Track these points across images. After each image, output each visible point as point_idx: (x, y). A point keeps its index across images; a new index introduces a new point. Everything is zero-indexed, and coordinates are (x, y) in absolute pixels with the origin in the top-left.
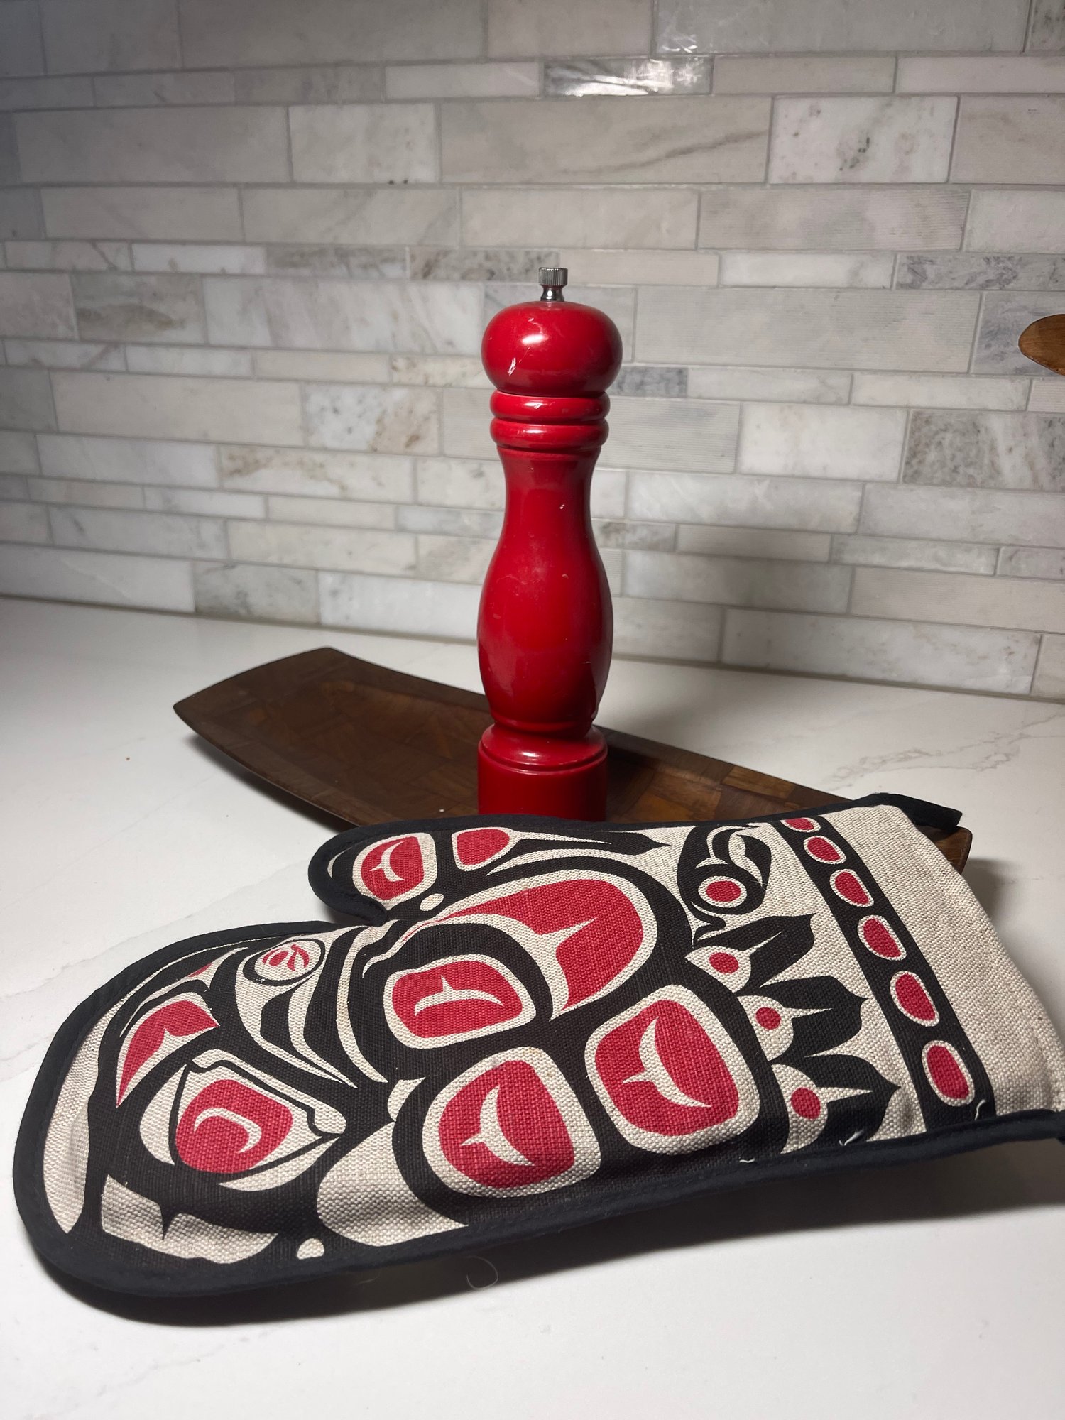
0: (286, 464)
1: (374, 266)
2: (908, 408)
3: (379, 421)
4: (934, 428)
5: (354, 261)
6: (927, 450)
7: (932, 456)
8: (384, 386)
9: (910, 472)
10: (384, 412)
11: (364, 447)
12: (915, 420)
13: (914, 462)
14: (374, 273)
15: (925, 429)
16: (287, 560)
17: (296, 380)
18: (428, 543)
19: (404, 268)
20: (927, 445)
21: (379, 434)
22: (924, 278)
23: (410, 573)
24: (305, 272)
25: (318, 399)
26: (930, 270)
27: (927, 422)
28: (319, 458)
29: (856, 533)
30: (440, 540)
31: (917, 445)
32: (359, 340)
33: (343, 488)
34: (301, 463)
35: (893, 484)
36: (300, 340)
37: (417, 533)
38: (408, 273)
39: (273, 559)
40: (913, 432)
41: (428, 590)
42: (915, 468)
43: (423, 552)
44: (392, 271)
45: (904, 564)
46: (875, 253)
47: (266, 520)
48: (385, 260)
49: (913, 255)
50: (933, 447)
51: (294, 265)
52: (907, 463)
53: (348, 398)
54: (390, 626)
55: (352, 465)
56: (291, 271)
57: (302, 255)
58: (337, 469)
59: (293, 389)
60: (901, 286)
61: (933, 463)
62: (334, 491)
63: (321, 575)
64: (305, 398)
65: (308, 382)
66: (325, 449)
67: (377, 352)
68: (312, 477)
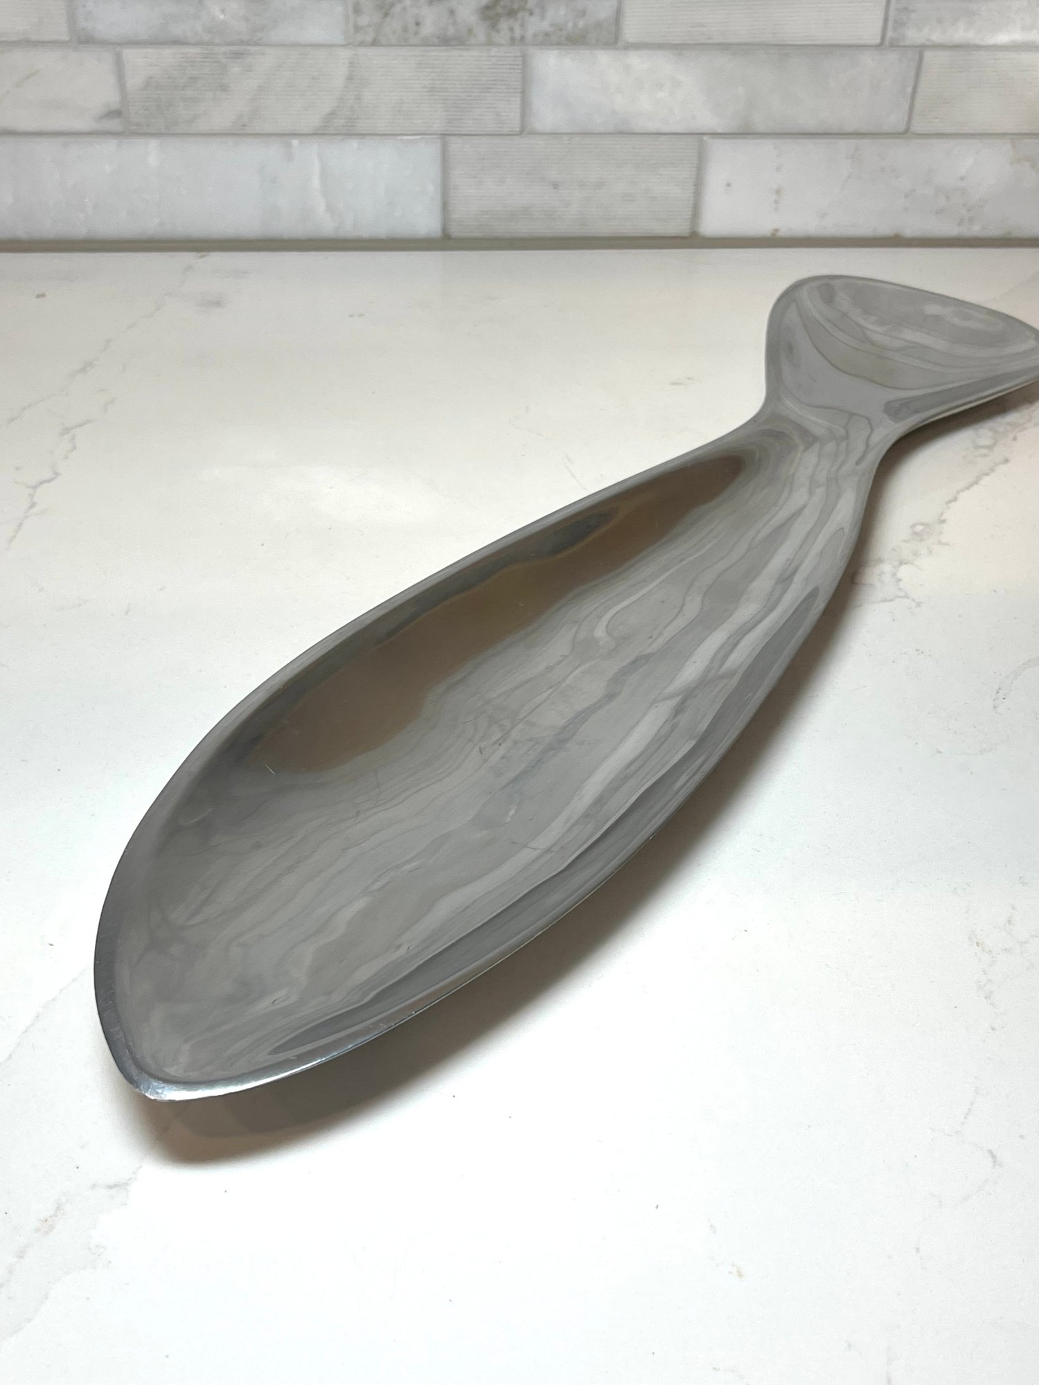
18: (140, 63)
23: (114, 124)
30: (169, 55)
37: (117, 45)
41: (152, 153)
43: (134, 81)
45: (1003, 39)
54: (80, 230)
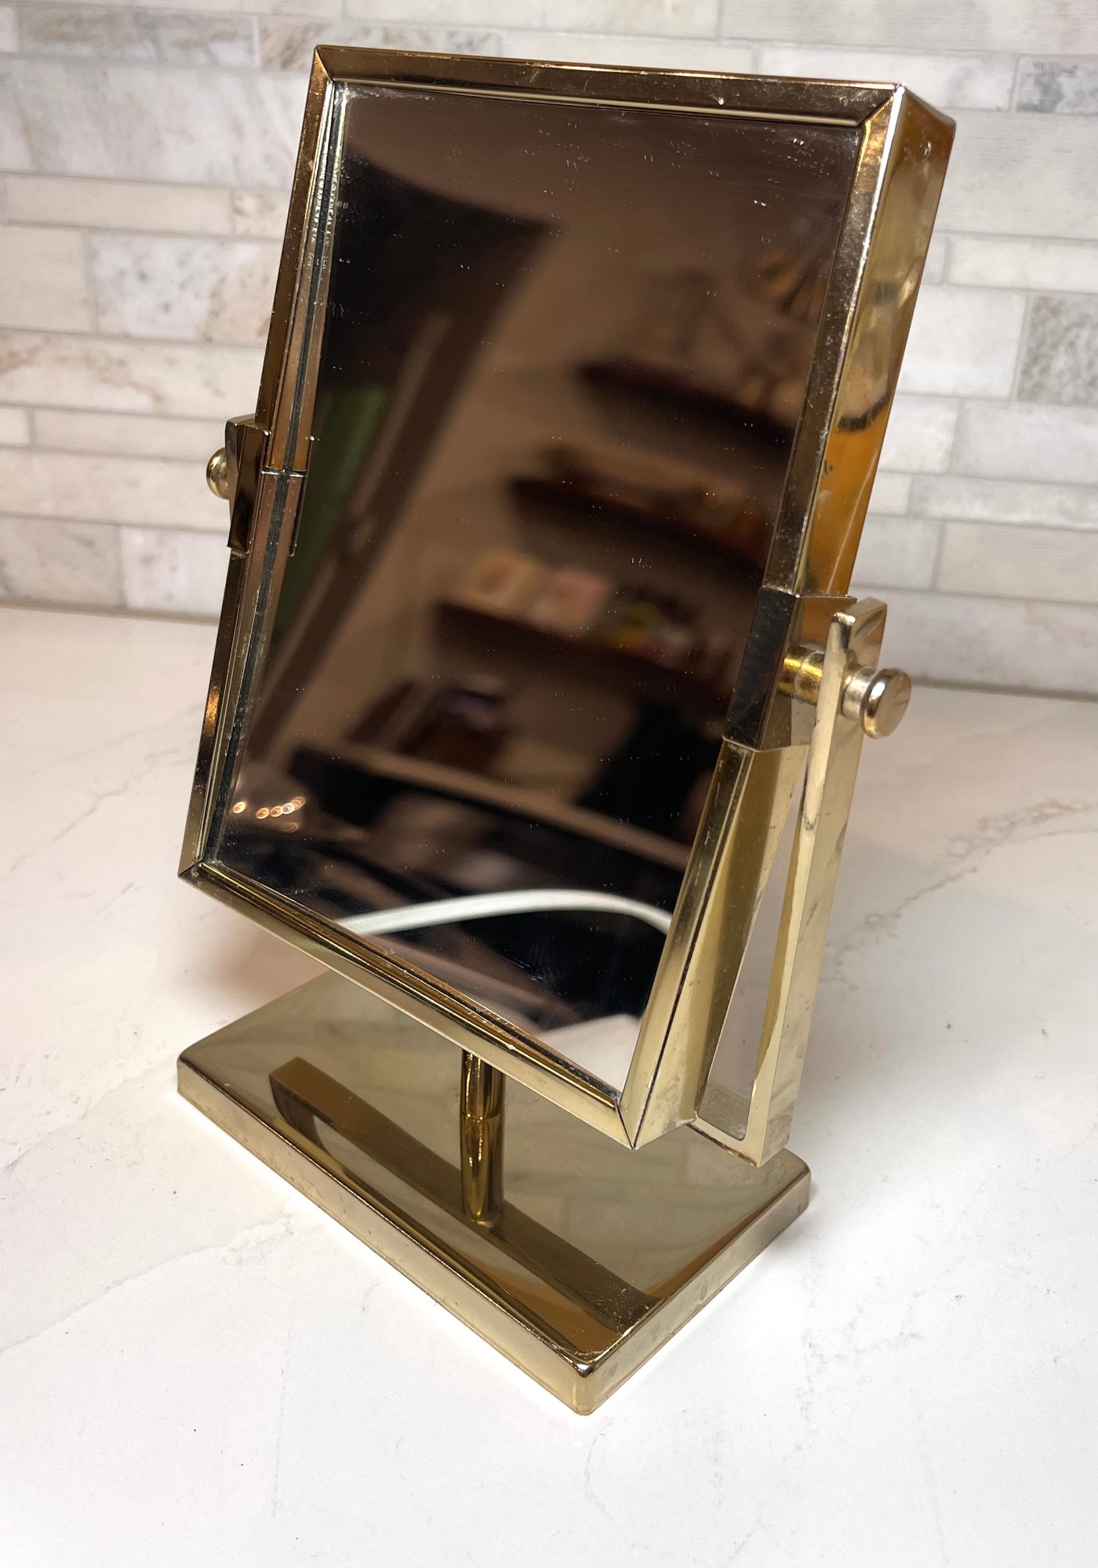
0: (62, 360)
1: (200, 44)
2: (1027, 290)
3: (215, 294)
4: (1065, 321)
5: (167, 36)
6: (1053, 353)
7: (1061, 362)
8: (221, 240)
9: (1028, 385)
10: (223, 280)
11: (190, 334)
12: (1037, 309)
13: (1035, 370)
14: (201, 57)
15: (1051, 323)
16: (69, 509)
17: (74, 227)
19: (250, 51)
20: (1055, 346)
21: (214, 314)
22: (1059, 96)
24: (84, 50)
25: (113, 258)
26: (1067, 85)
27: (1055, 312)
28: (117, 350)
29: (946, 474)
31: (1041, 344)
32: (177, 162)
33: (158, 398)
34: (88, 360)
35: (1003, 403)
36: (79, 163)
38: (257, 60)
39: (47, 507)
40: (1034, 327)
42: (1037, 377)
44: (231, 54)
45: (1015, 518)
46: (988, 56)
47: (32, 447)
48: (219, 37)
49: (1043, 61)
50: (1062, 349)
51: (65, 38)
52: (1026, 372)
53: (163, 256)
55: (172, 362)
56: (60, 48)
57: (79, 22)
58: (147, 368)
59: (71, 239)
60: (1025, 108)
61: (1061, 374)
62: (143, 402)
63: (125, 532)
64: (91, 256)
65: (94, 229)
66: (126, 338)
67: (208, 185)
68: (106, 381)
